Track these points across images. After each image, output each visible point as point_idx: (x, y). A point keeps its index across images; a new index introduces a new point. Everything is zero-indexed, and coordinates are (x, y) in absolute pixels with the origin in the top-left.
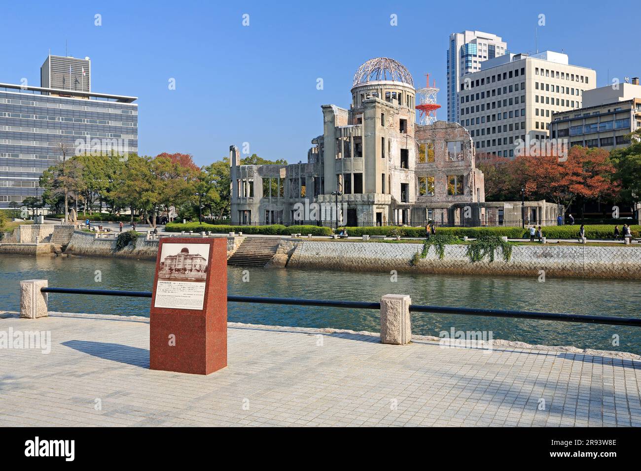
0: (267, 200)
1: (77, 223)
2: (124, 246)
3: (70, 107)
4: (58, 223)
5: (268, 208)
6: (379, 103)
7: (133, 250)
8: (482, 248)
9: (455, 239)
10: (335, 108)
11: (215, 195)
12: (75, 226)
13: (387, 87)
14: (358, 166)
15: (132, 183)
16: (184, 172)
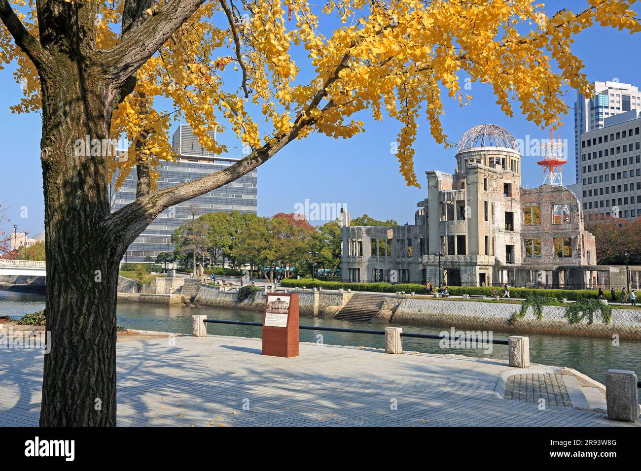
0: (375, 259)
1: (204, 277)
2: (245, 299)
3: (197, 171)
4: (188, 277)
5: (376, 267)
6: (481, 169)
7: (252, 303)
8: (581, 311)
9: (554, 301)
10: (438, 173)
11: (327, 253)
12: (202, 280)
13: (491, 153)
14: (461, 228)
15: (252, 242)
16: (299, 232)
